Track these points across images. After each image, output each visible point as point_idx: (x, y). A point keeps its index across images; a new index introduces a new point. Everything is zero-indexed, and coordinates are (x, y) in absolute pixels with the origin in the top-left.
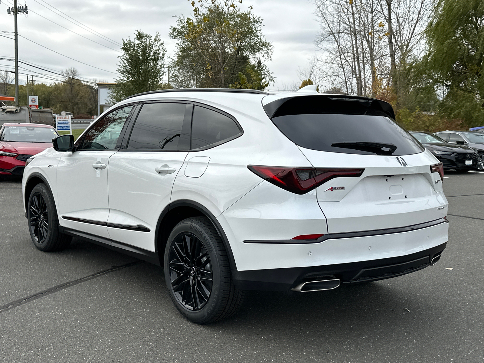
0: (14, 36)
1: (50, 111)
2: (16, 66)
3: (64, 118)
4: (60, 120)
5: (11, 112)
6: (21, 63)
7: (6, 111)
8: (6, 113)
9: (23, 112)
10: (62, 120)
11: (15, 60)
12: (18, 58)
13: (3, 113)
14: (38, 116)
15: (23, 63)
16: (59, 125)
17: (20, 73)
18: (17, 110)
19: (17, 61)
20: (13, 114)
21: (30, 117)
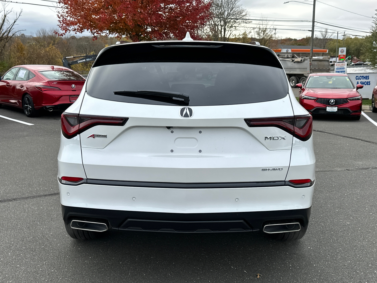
0: (313, 2)
1: (327, 60)
2: (312, 26)
3: (341, 65)
4: (338, 66)
5: (298, 62)
6: (317, 23)
7: (294, 61)
8: (294, 62)
9: (306, 61)
10: (339, 67)
11: (313, 21)
12: (315, 19)
13: (293, 63)
14: (317, 64)
15: (318, 23)
16: (337, 70)
17: (315, 31)
18: (301, 60)
19: (314, 22)
20: (299, 64)
21: (310, 65)
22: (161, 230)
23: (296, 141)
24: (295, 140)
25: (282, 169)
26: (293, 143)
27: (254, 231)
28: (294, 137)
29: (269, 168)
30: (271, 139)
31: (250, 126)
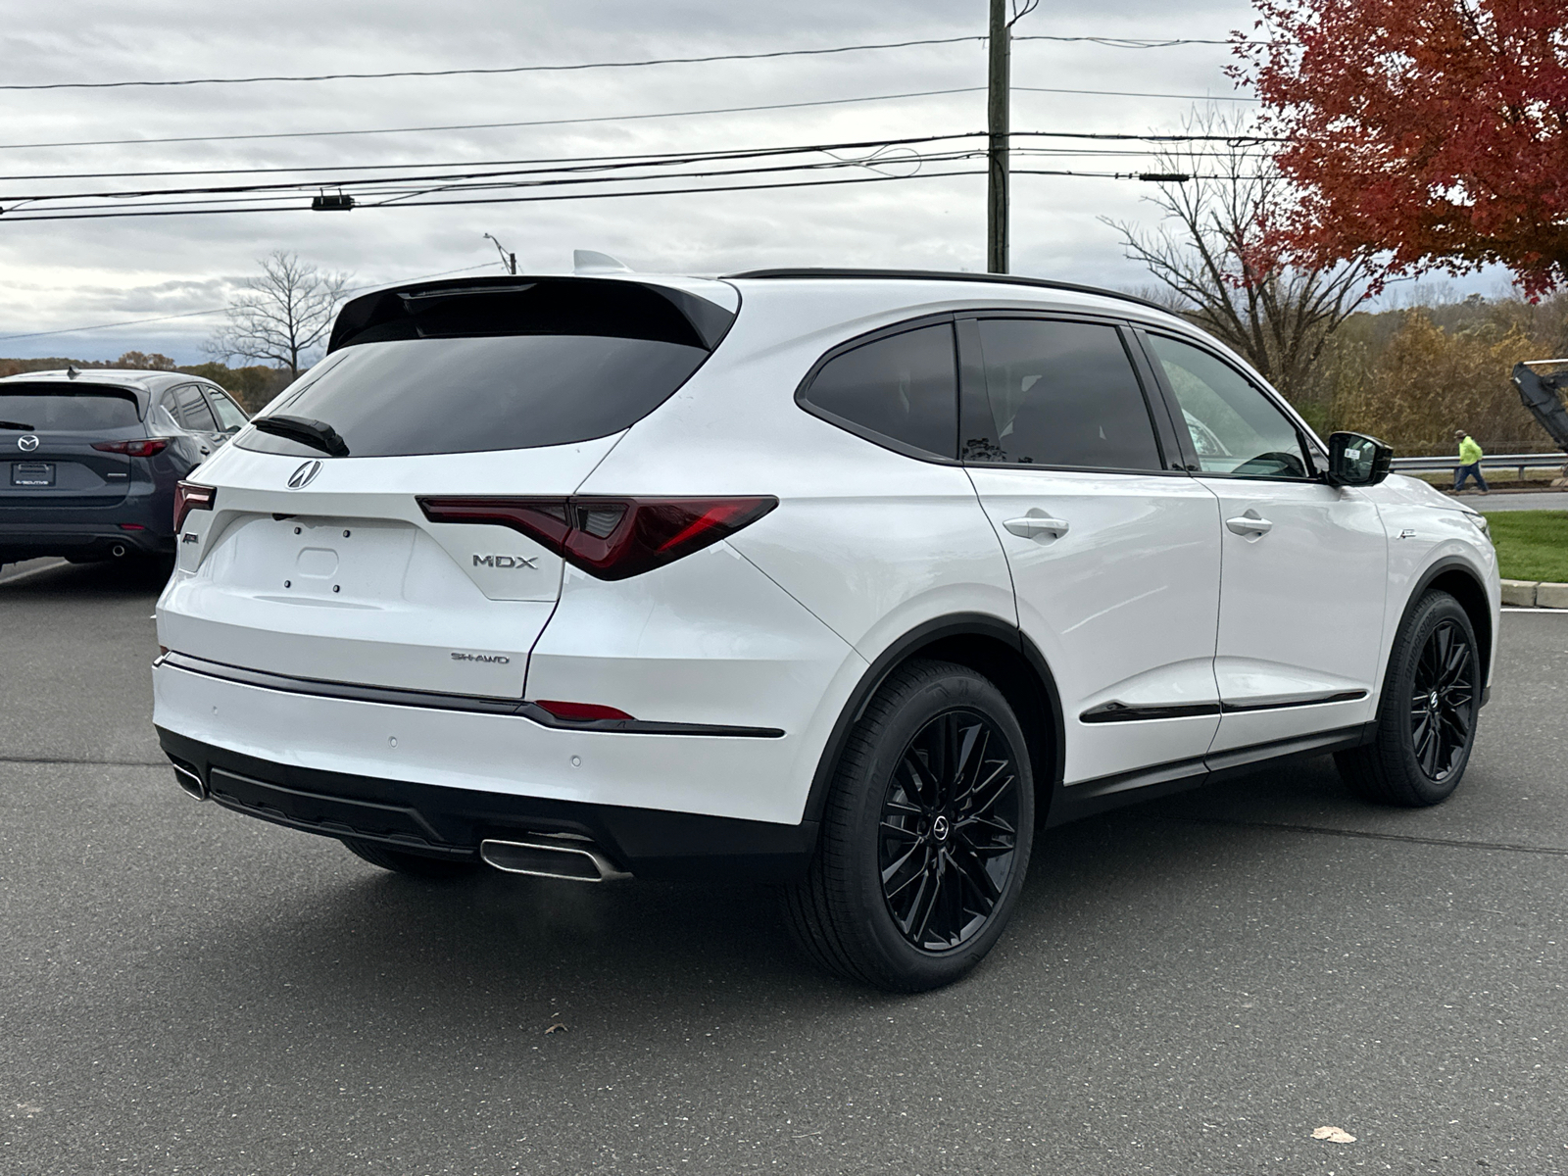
22: (265, 811)
23: (572, 576)
24: (570, 572)
25: (507, 661)
26: (564, 582)
27: (454, 853)
28: (567, 564)
29: (470, 653)
30: (491, 565)
31: (433, 518)
